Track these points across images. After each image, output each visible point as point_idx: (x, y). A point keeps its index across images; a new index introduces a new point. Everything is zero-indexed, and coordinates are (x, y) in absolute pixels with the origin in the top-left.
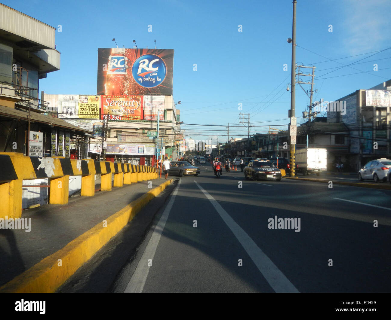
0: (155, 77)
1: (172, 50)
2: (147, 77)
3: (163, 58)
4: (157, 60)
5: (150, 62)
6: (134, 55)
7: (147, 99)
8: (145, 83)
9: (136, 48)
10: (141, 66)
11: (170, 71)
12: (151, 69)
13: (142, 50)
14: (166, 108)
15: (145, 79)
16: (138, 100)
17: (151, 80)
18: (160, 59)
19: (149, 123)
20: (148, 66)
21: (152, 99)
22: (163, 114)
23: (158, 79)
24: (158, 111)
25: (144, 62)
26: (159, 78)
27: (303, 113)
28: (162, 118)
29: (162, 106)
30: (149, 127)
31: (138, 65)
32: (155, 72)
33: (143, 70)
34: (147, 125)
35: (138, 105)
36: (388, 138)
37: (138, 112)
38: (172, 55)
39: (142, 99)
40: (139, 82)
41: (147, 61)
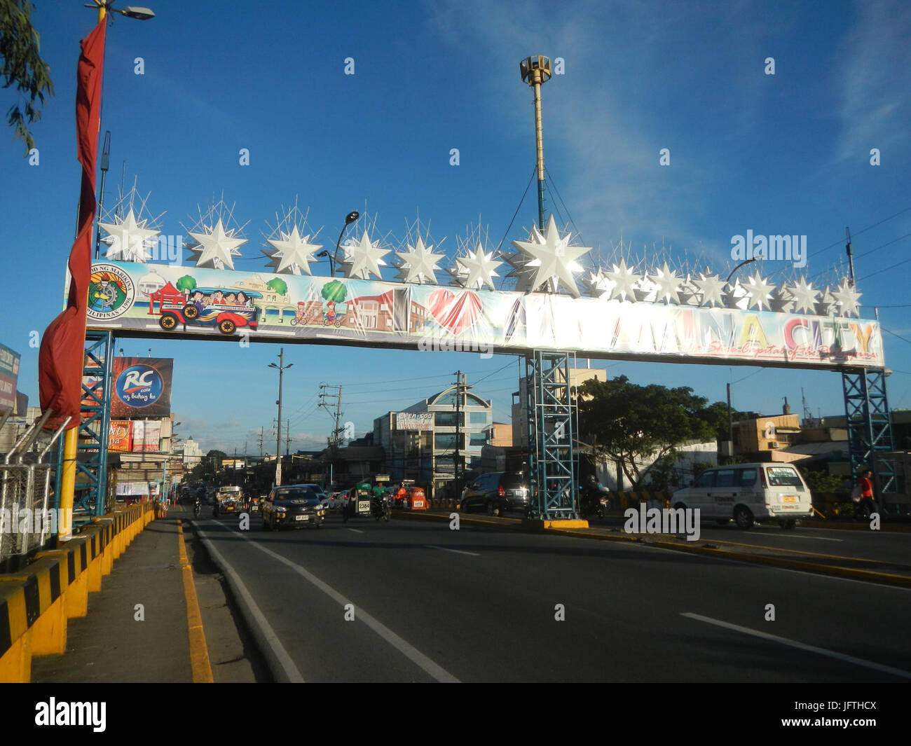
0: (148, 394)
1: (172, 360)
2: (136, 394)
3: (159, 369)
4: (151, 372)
5: (141, 374)
6: (120, 366)
7: (138, 424)
8: (133, 401)
9: (122, 356)
10: (129, 380)
11: (168, 386)
12: (142, 383)
13: (130, 359)
14: (162, 437)
15: (133, 396)
16: (125, 427)
17: (142, 397)
18: (155, 371)
19: (141, 455)
20: (138, 380)
21: (145, 424)
22: (158, 443)
23: (151, 397)
24: (152, 440)
25: (133, 375)
26: (153, 395)
27: (329, 438)
28: (156, 448)
29: (157, 433)
30: (140, 460)
31: (125, 378)
32: (148, 387)
33: (131, 385)
34: (138, 458)
35: (125, 432)
36: (420, 465)
37: (125, 442)
38: (171, 366)
39: (131, 427)
40: (126, 400)
41: (137, 373)
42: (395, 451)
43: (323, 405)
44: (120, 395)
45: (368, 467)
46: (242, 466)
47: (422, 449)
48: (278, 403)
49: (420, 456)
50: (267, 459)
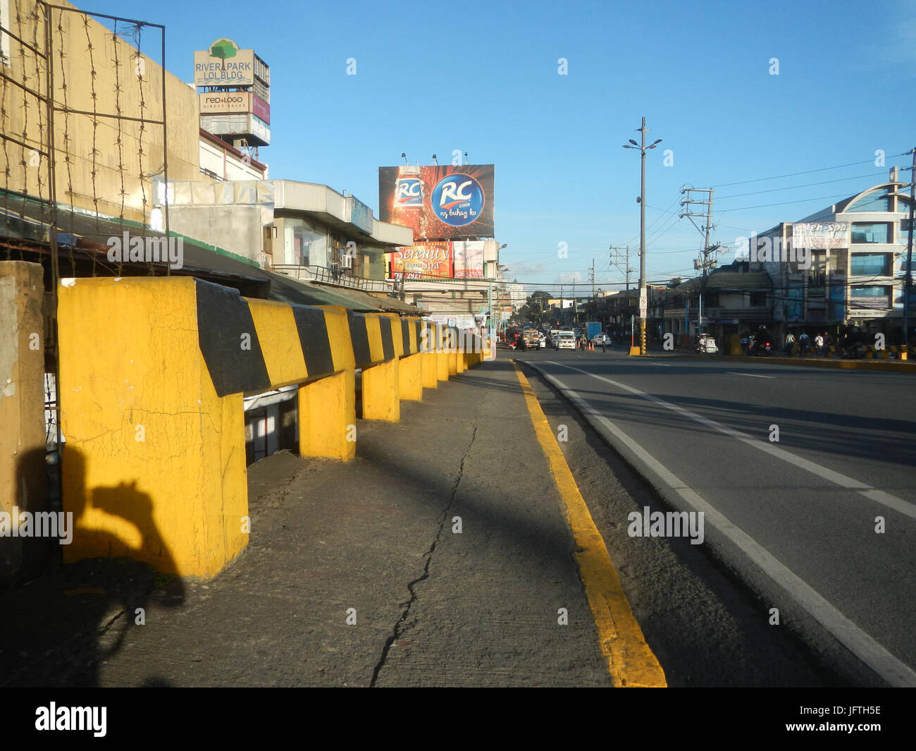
0: (467, 209)
1: (493, 165)
2: (454, 210)
3: (479, 179)
4: (470, 183)
5: (458, 187)
6: (434, 178)
7: (458, 246)
8: (451, 219)
9: (436, 164)
10: (445, 193)
11: (490, 199)
12: (460, 196)
13: (445, 168)
14: (486, 260)
15: (451, 213)
16: (444, 248)
17: (461, 214)
18: (473, 181)
19: (463, 283)
20: (455, 193)
21: (465, 246)
22: (482, 268)
23: (471, 212)
24: (475, 264)
25: (449, 187)
26: (473, 211)
27: (695, 261)
28: (480, 274)
29: (480, 257)
30: (462, 288)
31: (441, 191)
32: (467, 201)
33: (448, 199)
34: (459, 286)
35: (444, 256)
36: (827, 297)
37: (445, 266)
38: (492, 174)
39: (451, 248)
40: (443, 217)
41: (454, 185)
42: (790, 278)
43: (687, 215)
44: (437, 214)
45: (747, 298)
46: (571, 304)
47: (831, 274)
48: (640, 200)
49: (827, 283)
50: (600, 295)
